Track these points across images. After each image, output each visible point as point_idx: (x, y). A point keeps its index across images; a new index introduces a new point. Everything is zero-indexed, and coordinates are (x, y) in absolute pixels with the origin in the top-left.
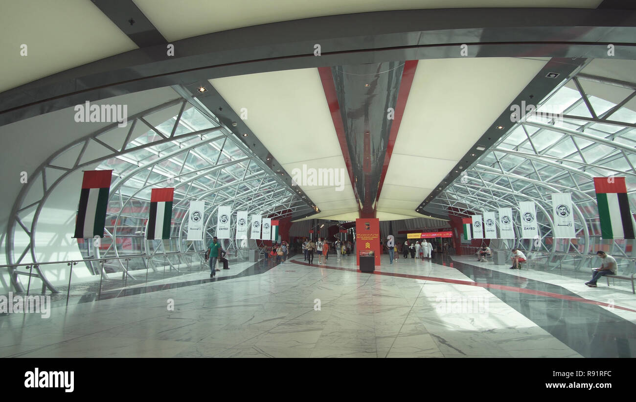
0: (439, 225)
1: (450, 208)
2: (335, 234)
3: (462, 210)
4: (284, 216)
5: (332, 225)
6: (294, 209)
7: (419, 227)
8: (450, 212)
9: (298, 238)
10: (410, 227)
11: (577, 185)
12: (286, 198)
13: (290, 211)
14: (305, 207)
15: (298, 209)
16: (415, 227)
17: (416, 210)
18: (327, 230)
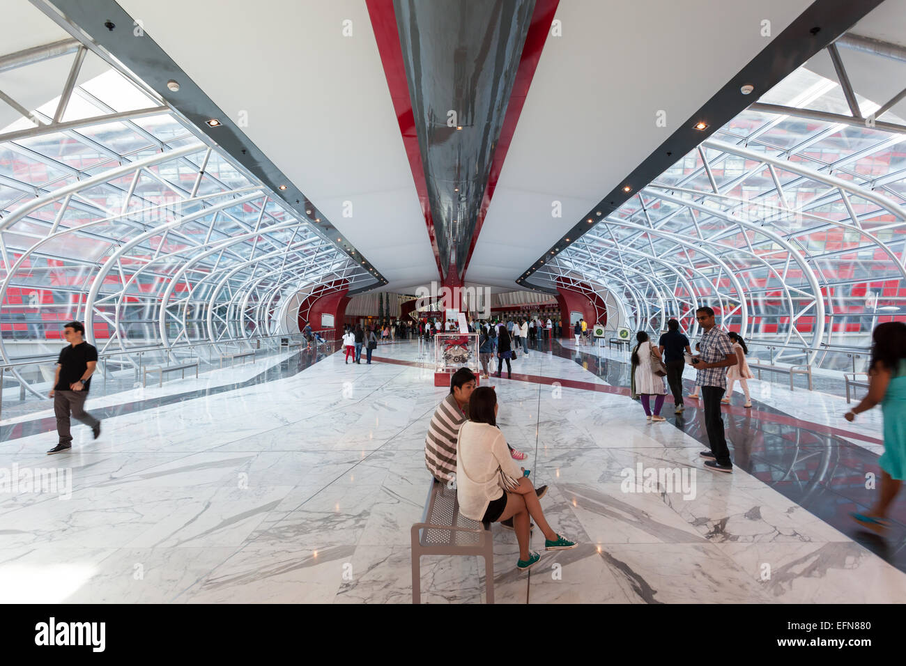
0: (540, 301)
1: (559, 279)
2: (411, 311)
3: (574, 281)
4: (338, 288)
5: (407, 300)
6: (351, 279)
7: (516, 303)
8: (558, 284)
9: (362, 317)
10: (505, 303)
11: (750, 245)
12: (339, 262)
13: (345, 281)
14: (367, 276)
15: (356, 278)
16: (511, 303)
17: (516, 282)
18: (400, 307)
